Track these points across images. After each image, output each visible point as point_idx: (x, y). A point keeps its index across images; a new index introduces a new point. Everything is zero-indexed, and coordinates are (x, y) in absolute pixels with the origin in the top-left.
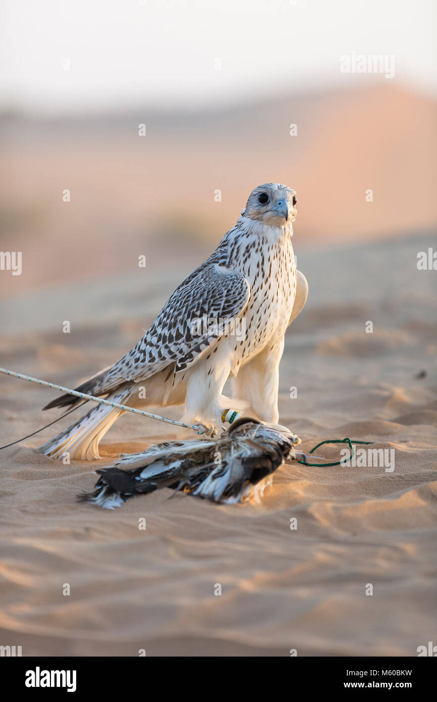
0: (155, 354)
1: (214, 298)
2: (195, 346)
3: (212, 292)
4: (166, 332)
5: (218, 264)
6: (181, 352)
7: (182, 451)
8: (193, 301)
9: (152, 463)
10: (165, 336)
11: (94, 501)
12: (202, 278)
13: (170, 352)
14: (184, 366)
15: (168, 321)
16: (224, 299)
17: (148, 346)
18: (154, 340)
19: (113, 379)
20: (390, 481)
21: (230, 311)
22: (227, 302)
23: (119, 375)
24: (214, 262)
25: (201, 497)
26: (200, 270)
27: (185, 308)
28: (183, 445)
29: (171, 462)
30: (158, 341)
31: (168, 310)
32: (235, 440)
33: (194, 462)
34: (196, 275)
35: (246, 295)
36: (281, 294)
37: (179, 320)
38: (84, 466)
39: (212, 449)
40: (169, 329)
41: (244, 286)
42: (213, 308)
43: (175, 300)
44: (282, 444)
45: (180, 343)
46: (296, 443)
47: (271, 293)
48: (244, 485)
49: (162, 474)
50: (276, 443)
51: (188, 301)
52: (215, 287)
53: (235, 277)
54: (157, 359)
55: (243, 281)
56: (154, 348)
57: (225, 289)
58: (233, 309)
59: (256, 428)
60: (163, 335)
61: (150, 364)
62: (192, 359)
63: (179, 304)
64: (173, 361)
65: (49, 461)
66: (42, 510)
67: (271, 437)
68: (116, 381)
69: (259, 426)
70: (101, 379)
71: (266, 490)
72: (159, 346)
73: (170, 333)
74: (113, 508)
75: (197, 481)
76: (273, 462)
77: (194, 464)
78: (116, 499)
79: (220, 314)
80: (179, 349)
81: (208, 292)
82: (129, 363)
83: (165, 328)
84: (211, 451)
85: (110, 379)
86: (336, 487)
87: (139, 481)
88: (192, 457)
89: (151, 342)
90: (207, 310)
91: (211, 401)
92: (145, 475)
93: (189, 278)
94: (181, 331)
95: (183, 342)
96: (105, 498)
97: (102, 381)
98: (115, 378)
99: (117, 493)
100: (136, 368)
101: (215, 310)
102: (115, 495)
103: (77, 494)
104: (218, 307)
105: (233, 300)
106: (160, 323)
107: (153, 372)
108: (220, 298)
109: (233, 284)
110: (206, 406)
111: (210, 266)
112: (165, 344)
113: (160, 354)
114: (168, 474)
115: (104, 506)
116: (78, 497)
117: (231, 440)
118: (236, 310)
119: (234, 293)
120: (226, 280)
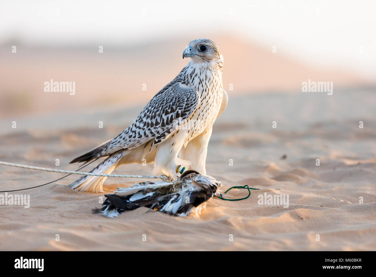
0: (142, 133)
1: (180, 102)
2: (167, 130)
3: (178, 99)
4: (149, 121)
5: (181, 83)
6: (158, 132)
7: (154, 187)
8: (166, 104)
9: (136, 193)
10: (148, 123)
11: (103, 213)
12: (171, 90)
13: (151, 133)
14: (159, 141)
15: (150, 115)
16: (185, 103)
17: (138, 129)
18: (142, 125)
19: (115, 147)
20: (272, 209)
21: (189, 110)
22: (187, 104)
23: (118, 145)
24: (178, 81)
25: (165, 212)
26: (170, 86)
27: (161, 107)
28: (154, 183)
29: (147, 193)
30: (144, 126)
31: (150, 108)
32: (184, 182)
33: (160, 194)
34: (168, 88)
35: (198, 101)
36: (215, 102)
37: (157, 114)
38: (95, 195)
39: (171, 186)
40: (151, 119)
41: (197, 96)
42: (178, 108)
43: (155, 102)
44: (212, 186)
45: (158, 128)
46: (220, 186)
47: (210, 101)
48: (190, 206)
49: (142, 199)
50: (209, 185)
51: (163, 103)
52: (180, 96)
53: (192, 91)
54: (143, 136)
55: (196, 93)
56: (142, 130)
57: (186, 97)
58: (190, 109)
59: (197, 176)
60: (147, 123)
61: (139, 139)
62: (164, 137)
63: (157, 105)
64: (153, 138)
65: (74, 192)
66: (73, 216)
67: (206, 182)
68: (116, 148)
69: (199, 175)
70: (106, 147)
71: (202, 210)
72: (144, 129)
73: (152, 122)
74: (113, 217)
75: (162, 204)
76: (207, 195)
77: (160, 195)
78: (115, 212)
79: (183, 111)
80: (157, 131)
81: (176, 98)
82: (125, 138)
83: (148, 119)
84: (170, 188)
85: (112, 147)
86: (241, 211)
87: (129, 202)
88: (159, 191)
89: (139, 126)
90: (175, 109)
91: (170, 161)
92: (132, 199)
93: (163, 90)
94: (159, 120)
95: (160, 127)
96: (109, 212)
97: (107, 148)
98: (116, 146)
99: (116, 209)
100: (130, 141)
101: (179, 109)
102: (114, 210)
103: (92, 209)
104: (182, 107)
105: (191, 104)
106: (145, 116)
107: (140, 144)
108: (183, 102)
109: (191, 94)
110: (167, 163)
111: (177, 83)
112: (148, 128)
113: (145, 133)
114: (145, 199)
115: (108, 216)
116: (93, 210)
117: (182, 182)
118: (192, 109)
119: (191, 100)
120: (186, 92)
